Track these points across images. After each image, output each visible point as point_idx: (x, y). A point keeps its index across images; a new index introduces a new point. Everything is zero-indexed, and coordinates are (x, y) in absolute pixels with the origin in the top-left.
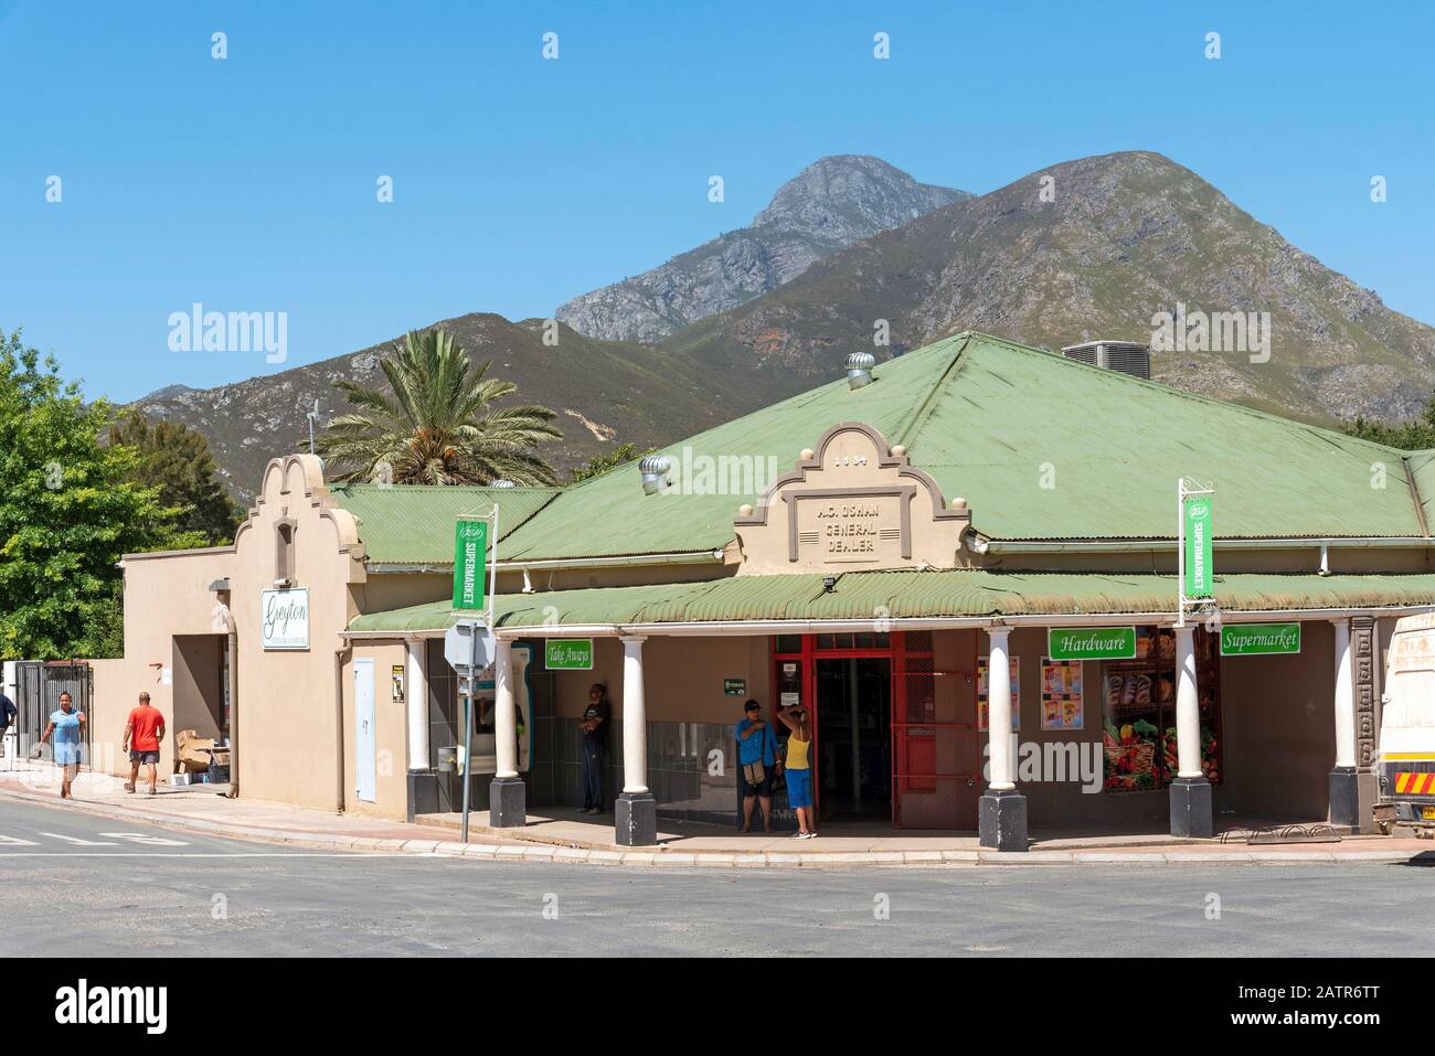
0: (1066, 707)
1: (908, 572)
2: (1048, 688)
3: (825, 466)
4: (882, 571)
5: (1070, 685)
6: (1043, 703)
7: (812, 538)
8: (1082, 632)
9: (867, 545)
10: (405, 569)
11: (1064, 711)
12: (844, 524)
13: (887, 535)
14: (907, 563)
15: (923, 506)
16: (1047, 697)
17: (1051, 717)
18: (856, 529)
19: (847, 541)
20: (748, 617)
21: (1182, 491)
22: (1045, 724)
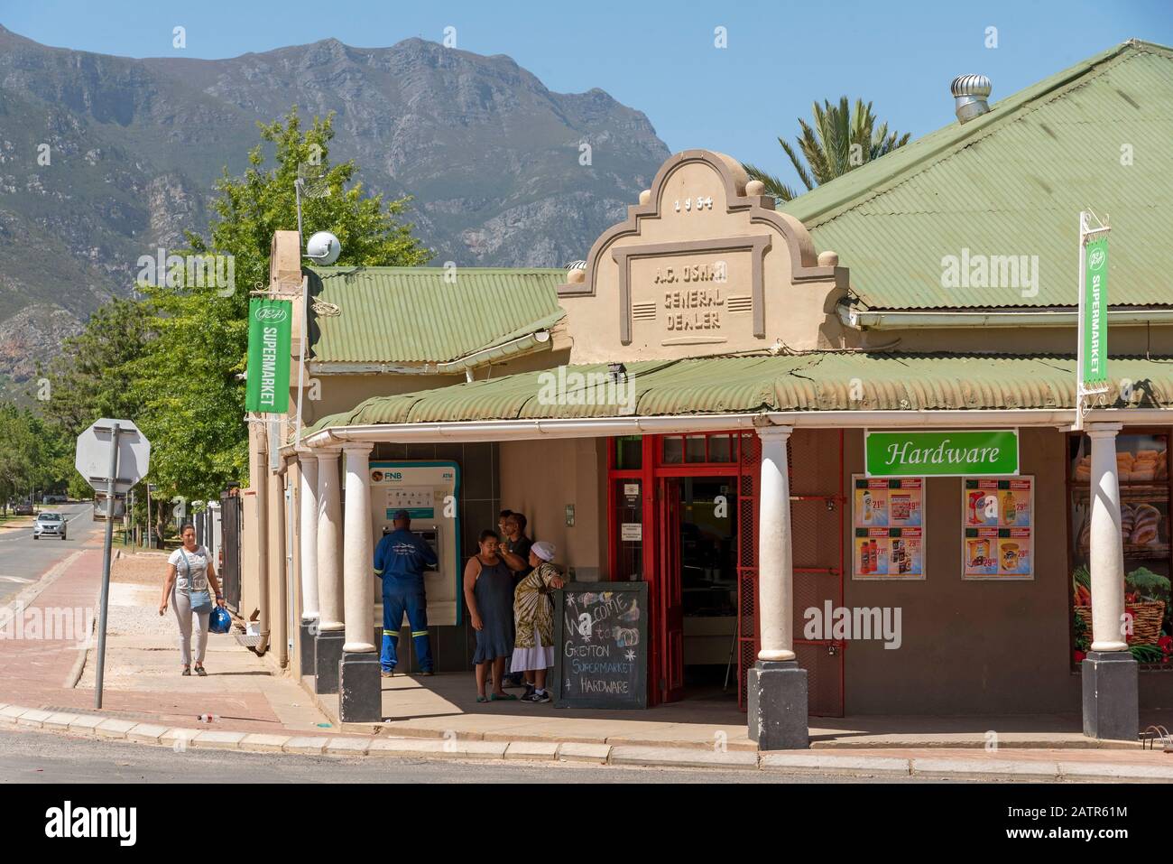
0: (1004, 548)
1: (760, 356)
2: (975, 520)
3: (664, 212)
4: (729, 356)
5: (1012, 516)
6: (965, 541)
7: (648, 312)
9: (712, 319)
10: (361, 369)
11: (1000, 554)
12: (684, 290)
13: (737, 305)
14: (759, 344)
15: (781, 262)
16: (972, 533)
17: (979, 561)
18: (700, 297)
19: (689, 315)
20: (477, 417)
21: (1084, 229)
22: (970, 572)
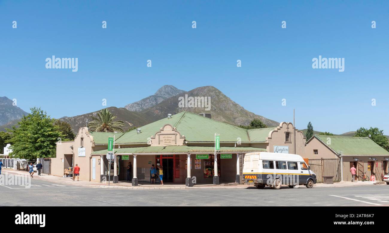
0: (198, 166)
2: (196, 163)
3: (164, 130)
4: (172, 146)
5: (199, 162)
7: (162, 141)
8: (201, 155)
9: (170, 142)
12: (166, 139)
13: (173, 140)
14: (176, 145)
15: (178, 136)
17: (196, 167)
21: (215, 135)
22: (196, 168)
